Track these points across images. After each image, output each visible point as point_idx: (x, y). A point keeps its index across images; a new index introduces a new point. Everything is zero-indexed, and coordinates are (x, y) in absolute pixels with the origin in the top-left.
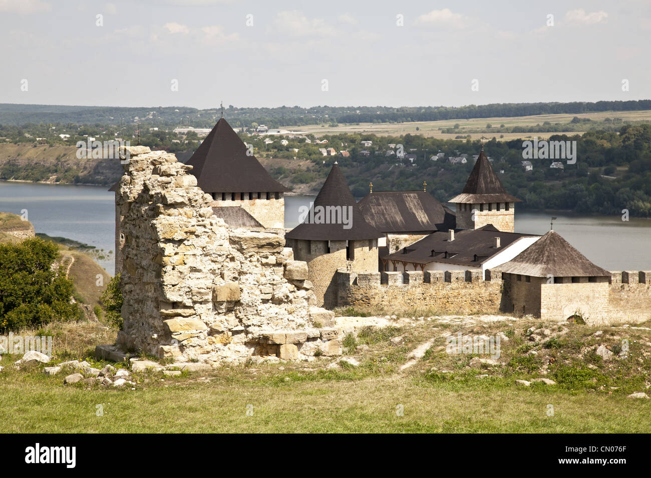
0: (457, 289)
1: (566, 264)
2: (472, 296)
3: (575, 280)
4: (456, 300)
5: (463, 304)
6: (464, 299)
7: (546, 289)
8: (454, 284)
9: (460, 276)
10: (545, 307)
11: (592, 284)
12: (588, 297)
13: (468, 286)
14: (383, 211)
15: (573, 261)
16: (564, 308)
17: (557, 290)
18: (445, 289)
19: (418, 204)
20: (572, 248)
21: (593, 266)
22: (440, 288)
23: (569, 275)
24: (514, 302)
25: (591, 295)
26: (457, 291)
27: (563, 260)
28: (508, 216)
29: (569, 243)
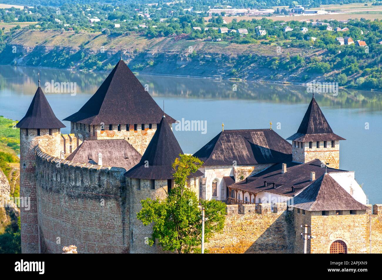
0: (249, 219)
1: (333, 200)
2: (261, 225)
3: (340, 212)
4: (248, 227)
5: (255, 231)
6: (255, 227)
7: (315, 220)
8: (247, 216)
9: (252, 209)
10: (314, 234)
11: (353, 215)
12: (349, 226)
13: (258, 217)
14: (232, 147)
15: (340, 198)
16: (330, 235)
17: (324, 221)
18: (239, 219)
19: (264, 140)
20: (340, 187)
21: (355, 201)
22: (236, 219)
23: (334, 209)
24: (296, 229)
25: (352, 224)
26: (249, 221)
27: (331, 197)
28: (334, 152)
29: (339, 183)
